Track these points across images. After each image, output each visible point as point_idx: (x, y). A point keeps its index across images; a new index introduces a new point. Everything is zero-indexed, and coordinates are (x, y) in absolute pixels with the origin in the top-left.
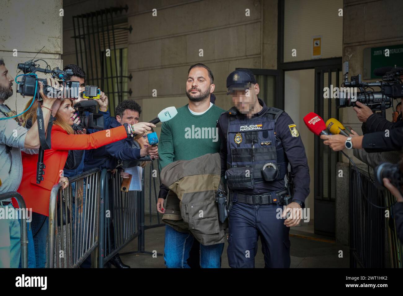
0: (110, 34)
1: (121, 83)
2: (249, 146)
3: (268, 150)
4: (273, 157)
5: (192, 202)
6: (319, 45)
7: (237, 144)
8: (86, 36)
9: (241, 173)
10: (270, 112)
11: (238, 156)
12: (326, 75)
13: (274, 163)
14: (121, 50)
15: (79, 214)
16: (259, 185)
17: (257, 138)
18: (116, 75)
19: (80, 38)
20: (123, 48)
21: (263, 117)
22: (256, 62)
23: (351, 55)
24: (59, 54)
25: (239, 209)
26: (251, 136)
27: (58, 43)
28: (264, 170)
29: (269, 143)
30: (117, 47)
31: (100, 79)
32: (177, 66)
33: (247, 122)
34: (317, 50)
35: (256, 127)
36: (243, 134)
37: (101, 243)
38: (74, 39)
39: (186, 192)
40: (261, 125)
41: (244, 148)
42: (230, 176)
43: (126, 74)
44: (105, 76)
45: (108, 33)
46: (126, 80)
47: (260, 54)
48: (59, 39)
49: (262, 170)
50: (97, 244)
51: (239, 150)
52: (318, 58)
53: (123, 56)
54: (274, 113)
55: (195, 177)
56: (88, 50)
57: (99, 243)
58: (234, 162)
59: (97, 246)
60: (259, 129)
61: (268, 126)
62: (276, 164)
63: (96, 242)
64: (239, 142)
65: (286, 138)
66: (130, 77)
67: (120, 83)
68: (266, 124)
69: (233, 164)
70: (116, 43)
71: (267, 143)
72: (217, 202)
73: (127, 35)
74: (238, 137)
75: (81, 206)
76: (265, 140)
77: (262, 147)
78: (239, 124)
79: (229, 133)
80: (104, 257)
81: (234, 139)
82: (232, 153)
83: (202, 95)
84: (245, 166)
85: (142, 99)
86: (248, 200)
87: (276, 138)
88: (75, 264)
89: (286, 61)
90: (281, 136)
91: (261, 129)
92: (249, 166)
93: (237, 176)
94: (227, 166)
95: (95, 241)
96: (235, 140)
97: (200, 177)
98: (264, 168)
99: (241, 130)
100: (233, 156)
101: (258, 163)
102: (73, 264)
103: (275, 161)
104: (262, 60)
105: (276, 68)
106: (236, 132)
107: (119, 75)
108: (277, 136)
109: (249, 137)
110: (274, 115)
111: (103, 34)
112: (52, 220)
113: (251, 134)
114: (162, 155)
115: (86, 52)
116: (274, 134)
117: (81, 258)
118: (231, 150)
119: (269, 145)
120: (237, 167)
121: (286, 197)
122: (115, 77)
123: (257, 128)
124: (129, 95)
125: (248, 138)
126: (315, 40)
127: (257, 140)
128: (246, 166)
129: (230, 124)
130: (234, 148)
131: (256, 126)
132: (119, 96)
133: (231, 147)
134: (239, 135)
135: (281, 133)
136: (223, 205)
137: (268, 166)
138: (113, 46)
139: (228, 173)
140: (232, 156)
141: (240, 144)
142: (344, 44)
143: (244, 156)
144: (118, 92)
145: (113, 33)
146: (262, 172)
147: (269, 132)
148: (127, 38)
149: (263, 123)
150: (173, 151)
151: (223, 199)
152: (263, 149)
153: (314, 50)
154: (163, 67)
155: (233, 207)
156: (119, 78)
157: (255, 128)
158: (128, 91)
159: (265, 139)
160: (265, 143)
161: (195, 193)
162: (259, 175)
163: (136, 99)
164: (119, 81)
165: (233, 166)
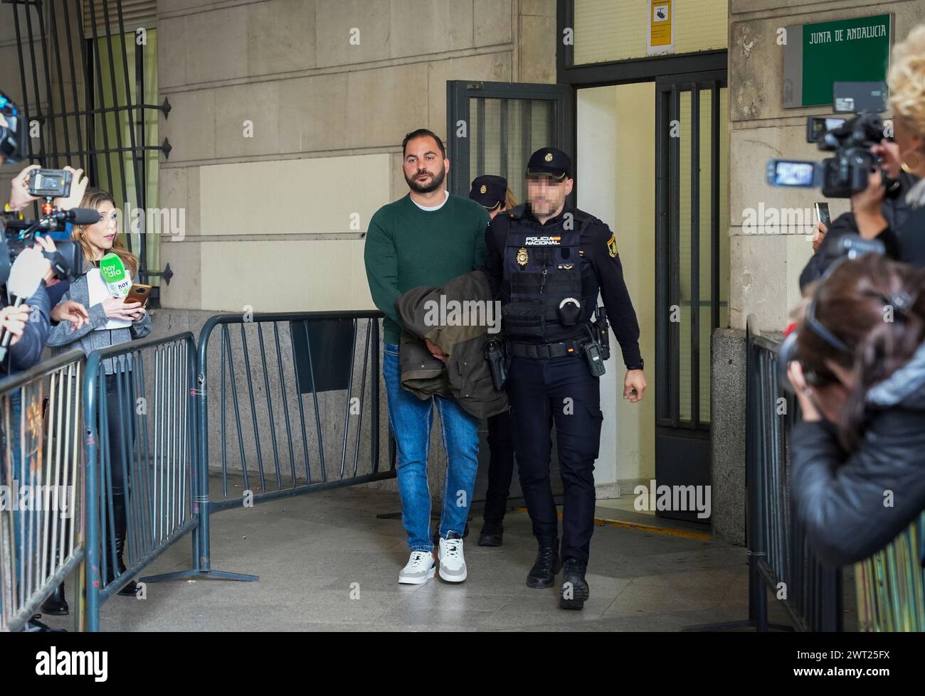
1: (141, 123)
2: (538, 269)
3: (569, 277)
4: (576, 287)
6: (666, 18)
7: (521, 265)
9: (525, 311)
11: (521, 284)
12: (686, 98)
13: (577, 297)
14: (139, 36)
15: (33, 474)
17: (551, 257)
18: (126, 104)
19: (27, 4)
20: (145, 31)
22: (501, 65)
23: (751, 45)
26: (543, 254)
28: (562, 309)
29: (571, 267)
30: (128, 27)
31: (82, 113)
32: (289, 75)
33: (538, 232)
34: (660, 31)
35: (551, 241)
36: (531, 250)
37: (91, 552)
38: (10, 6)
40: (559, 238)
41: (531, 272)
42: (508, 316)
43: (152, 99)
44: (97, 106)
46: (153, 115)
47: (511, 43)
49: (558, 308)
50: (82, 554)
51: (523, 275)
53: (145, 52)
56: (49, 36)
57: (85, 550)
58: (514, 293)
60: (556, 243)
61: (569, 239)
62: (580, 300)
63: (79, 548)
64: (523, 263)
66: (165, 109)
67: (138, 123)
68: (566, 237)
69: (513, 296)
70: (124, 17)
71: (568, 267)
74: (521, 255)
75: (37, 452)
76: (564, 263)
77: (559, 272)
78: (524, 233)
79: (509, 247)
80: (102, 587)
82: (511, 279)
83: (435, 179)
84: (532, 301)
85: (199, 166)
86: (530, 352)
87: (582, 258)
89: (578, 61)
91: (559, 243)
92: (538, 301)
93: (519, 317)
95: (75, 546)
96: (516, 259)
98: (562, 306)
99: (527, 243)
100: (514, 285)
101: (552, 297)
103: (580, 295)
104: (515, 58)
105: (552, 80)
106: (519, 245)
107: (134, 103)
109: (539, 255)
113: (543, 251)
115: (44, 41)
116: (578, 251)
117: (39, 591)
118: (511, 274)
119: (570, 269)
120: (520, 301)
122: (124, 108)
123: (553, 242)
124: (162, 155)
125: (538, 257)
126: (654, 4)
127: (552, 261)
128: (534, 301)
129: (510, 232)
130: (516, 272)
131: (551, 238)
132: (135, 159)
133: (511, 269)
134: (524, 252)
137: (567, 303)
138: (117, 25)
139: (505, 311)
140: (512, 283)
141: (524, 265)
142: (731, 14)
143: (531, 286)
144: (133, 149)
146: (558, 312)
147: (571, 250)
148: (153, 2)
149: (561, 235)
152: (561, 276)
153: (652, 32)
154: (253, 80)
156: (134, 111)
157: (549, 241)
158: (161, 145)
159: (564, 260)
160: (565, 267)
162: (553, 315)
163: (183, 168)
164: (135, 120)
165: (513, 299)
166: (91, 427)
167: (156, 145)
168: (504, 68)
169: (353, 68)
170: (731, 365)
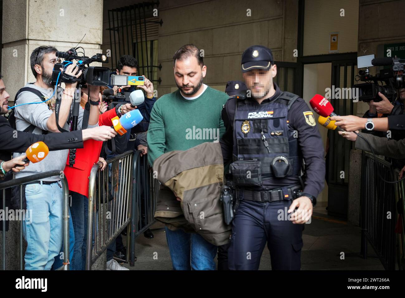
0: (142, 27)
1: (151, 72)
2: (257, 136)
3: (279, 141)
4: (285, 148)
5: (194, 200)
6: (336, 41)
7: (244, 133)
8: (120, 28)
9: (247, 167)
10: (283, 97)
11: (245, 147)
12: (342, 69)
13: (286, 156)
14: (152, 42)
15: (115, 192)
16: (268, 181)
17: (266, 127)
18: (146, 65)
19: (114, 30)
20: (154, 40)
21: (275, 103)
22: (277, 55)
23: (366, 51)
24: (99, 44)
25: (246, 207)
26: (260, 124)
27: (98, 34)
28: (274, 164)
29: (281, 133)
30: (148, 39)
33: (256, 108)
34: (334, 45)
35: (266, 114)
36: (251, 122)
37: (133, 220)
38: (109, 31)
39: (186, 190)
40: (272, 112)
41: (252, 138)
42: (235, 170)
43: (156, 64)
45: (140, 26)
46: (156, 69)
47: (282, 48)
48: (99, 31)
49: (271, 164)
50: (130, 220)
51: (246, 140)
52: (335, 53)
53: (153, 47)
54: (288, 98)
55: (195, 170)
56: (121, 42)
57: (131, 219)
58: (240, 154)
59: (130, 222)
60: (270, 116)
61: (279, 113)
62: (288, 158)
63: (129, 218)
65: (300, 127)
66: (160, 67)
67: (150, 72)
68: (277, 111)
69: (239, 156)
70: (147, 35)
71: (278, 133)
72: (221, 200)
73: (158, 28)
74: (245, 126)
75: (116, 185)
76: (276, 130)
77: (272, 137)
78: (247, 110)
79: (236, 120)
80: (139, 229)
81: (241, 127)
82: (238, 144)
84: (252, 159)
85: (171, 87)
86: (256, 197)
87: (289, 127)
88: (110, 238)
89: (305, 55)
90: (295, 125)
91: (272, 116)
92: (256, 159)
93: (242, 170)
94: (233, 159)
96: (241, 129)
97: (200, 170)
98: (274, 163)
99: (249, 117)
100: (240, 148)
101: (268, 156)
102: (109, 237)
104: (283, 53)
105: (295, 62)
106: (243, 119)
107: (149, 65)
108: (291, 126)
109: (257, 125)
110: (288, 101)
111: (136, 27)
112: (91, 197)
113: (260, 123)
114: (152, 145)
115: (119, 43)
116: (286, 122)
117: (116, 233)
118: (238, 140)
119: (280, 135)
120: (244, 159)
121: (299, 192)
122: (146, 67)
123: (268, 116)
124: (158, 83)
125: (256, 127)
126: (332, 36)
127: (267, 129)
128: (254, 159)
129: (238, 110)
130: (241, 138)
131: (267, 112)
133: (238, 137)
134: (247, 123)
135: (294, 121)
136: (229, 204)
137: (278, 160)
138: (145, 38)
139: (233, 167)
140: (238, 147)
141: (247, 133)
142: (359, 40)
143: (252, 148)
145: (145, 25)
146: (272, 167)
147: (281, 120)
148: (157, 30)
149: (274, 110)
150: (165, 141)
151: (228, 196)
152: (273, 140)
153: (331, 45)
155: (240, 206)
156: (149, 68)
157: (264, 115)
158: (158, 80)
159: (276, 128)
160: (276, 133)
161: (197, 189)
162: (268, 170)
163: (165, 88)
164: (149, 71)
165: (239, 158)
166: (135, 177)
167: (156, 80)
168: (279, 57)
169: (226, 55)
170: (356, 163)
